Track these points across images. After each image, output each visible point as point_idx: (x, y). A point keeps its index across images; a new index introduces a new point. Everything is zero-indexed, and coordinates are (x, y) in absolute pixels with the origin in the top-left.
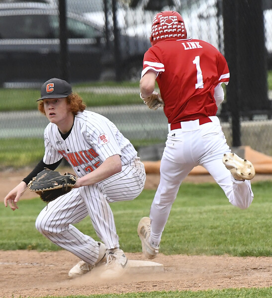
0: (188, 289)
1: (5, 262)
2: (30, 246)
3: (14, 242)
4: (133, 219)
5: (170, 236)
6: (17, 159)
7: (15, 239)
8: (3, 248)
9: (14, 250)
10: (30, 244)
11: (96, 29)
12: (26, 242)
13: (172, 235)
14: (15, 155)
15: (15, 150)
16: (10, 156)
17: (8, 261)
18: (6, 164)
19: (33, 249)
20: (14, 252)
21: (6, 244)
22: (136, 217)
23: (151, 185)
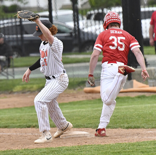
0: (100, 144)
1: (20, 133)
2: (32, 126)
3: (25, 124)
4: (80, 113)
5: (95, 120)
6: (32, 87)
7: (26, 123)
8: (20, 127)
9: (25, 128)
10: (33, 125)
12: (31, 124)
13: (96, 120)
14: (31, 86)
15: (31, 84)
16: (28, 86)
17: (22, 133)
18: (27, 90)
19: (33, 127)
20: (25, 129)
21: (21, 125)
22: (82, 112)
23: (91, 98)
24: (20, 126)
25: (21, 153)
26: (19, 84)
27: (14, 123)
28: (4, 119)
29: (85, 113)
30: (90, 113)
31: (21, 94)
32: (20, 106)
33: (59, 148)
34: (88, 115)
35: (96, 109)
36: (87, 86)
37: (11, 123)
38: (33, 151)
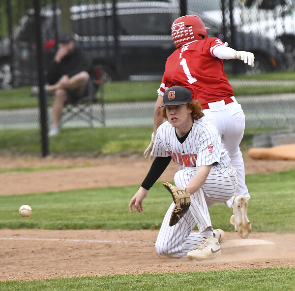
1: (130, 241)
2: (153, 226)
3: (138, 222)
5: (281, 217)
7: (140, 219)
8: (128, 228)
9: (139, 229)
10: (153, 224)
11: (214, 26)
12: (150, 222)
13: (283, 216)
14: (140, 142)
15: (139, 138)
16: (134, 143)
17: (133, 240)
18: (131, 150)
19: (155, 229)
20: (138, 232)
21: (131, 224)
23: (264, 170)
24: (127, 225)
25: (137, 281)
26: (114, 139)
27: (114, 220)
28: (93, 210)
29: (258, 200)
30: (270, 202)
31: (119, 159)
32: (120, 184)
33: (216, 273)
34: (265, 206)
35: (279, 193)
36: (255, 144)
37: (108, 220)
38: (163, 279)
